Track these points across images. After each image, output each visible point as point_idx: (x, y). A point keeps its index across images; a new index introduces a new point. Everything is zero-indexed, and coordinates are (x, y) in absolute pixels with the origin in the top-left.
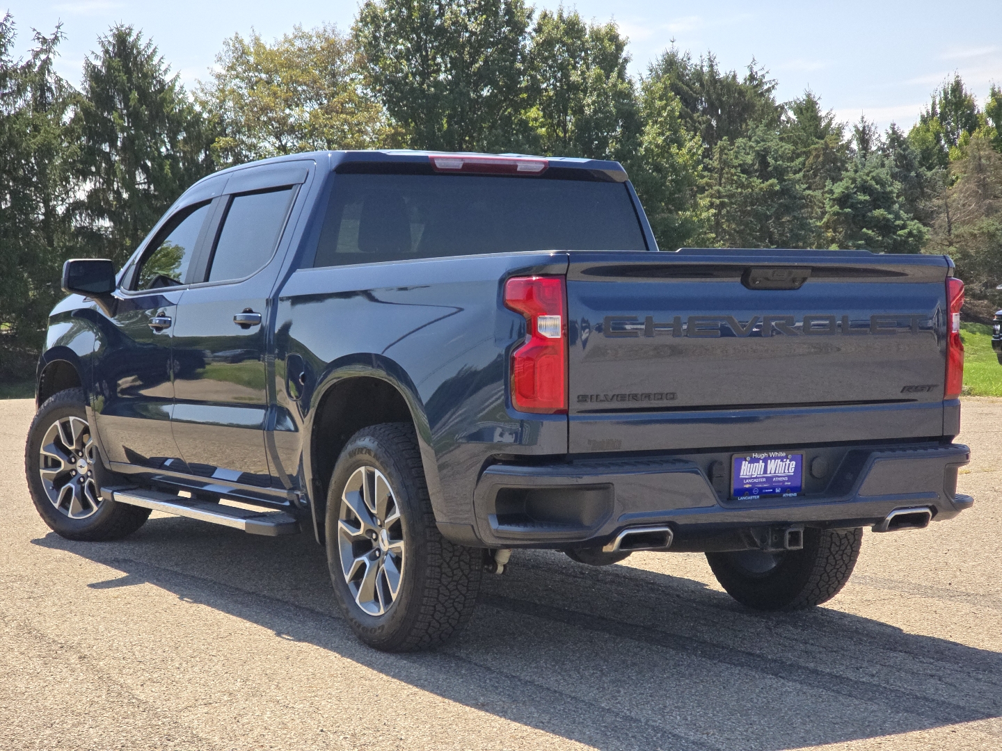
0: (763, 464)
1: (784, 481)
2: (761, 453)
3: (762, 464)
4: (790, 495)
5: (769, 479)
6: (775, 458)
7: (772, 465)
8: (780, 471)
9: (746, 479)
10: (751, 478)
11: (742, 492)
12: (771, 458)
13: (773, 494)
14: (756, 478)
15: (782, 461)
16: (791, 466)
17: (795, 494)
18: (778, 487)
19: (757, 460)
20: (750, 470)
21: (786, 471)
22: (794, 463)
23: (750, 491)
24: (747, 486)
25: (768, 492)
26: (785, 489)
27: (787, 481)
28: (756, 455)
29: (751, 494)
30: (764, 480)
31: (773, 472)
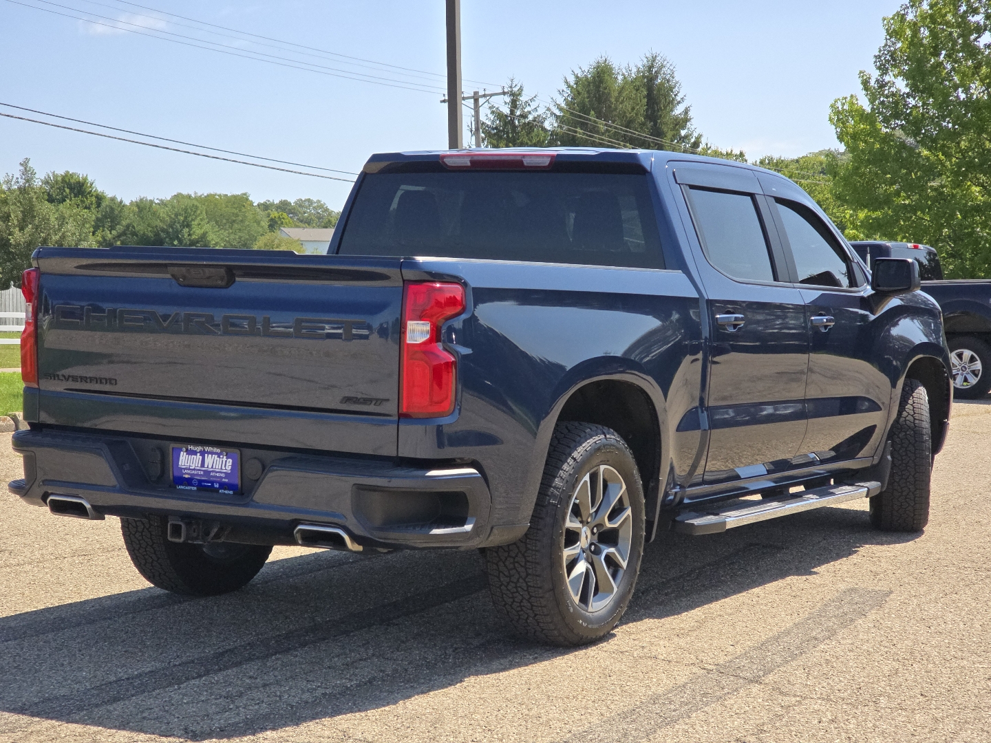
0: (201, 457)
1: (221, 478)
2: (198, 446)
3: (199, 457)
4: (226, 492)
5: (207, 473)
6: (212, 453)
7: (209, 460)
8: (218, 467)
9: (185, 469)
10: (189, 469)
11: (180, 480)
12: (208, 453)
13: (211, 489)
14: (194, 469)
15: (219, 457)
16: (227, 464)
17: (231, 492)
18: (216, 482)
19: (195, 453)
20: (188, 462)
21: (223, 468)
22: (230, 460)
23: (189, 482)
24: (187, 476)
25: (205, 486)
26: (223, 486)
27: (225, 478)
28: (191, 447)
29: (190, 484)
30: (202, 473)
31: (210, 467)
